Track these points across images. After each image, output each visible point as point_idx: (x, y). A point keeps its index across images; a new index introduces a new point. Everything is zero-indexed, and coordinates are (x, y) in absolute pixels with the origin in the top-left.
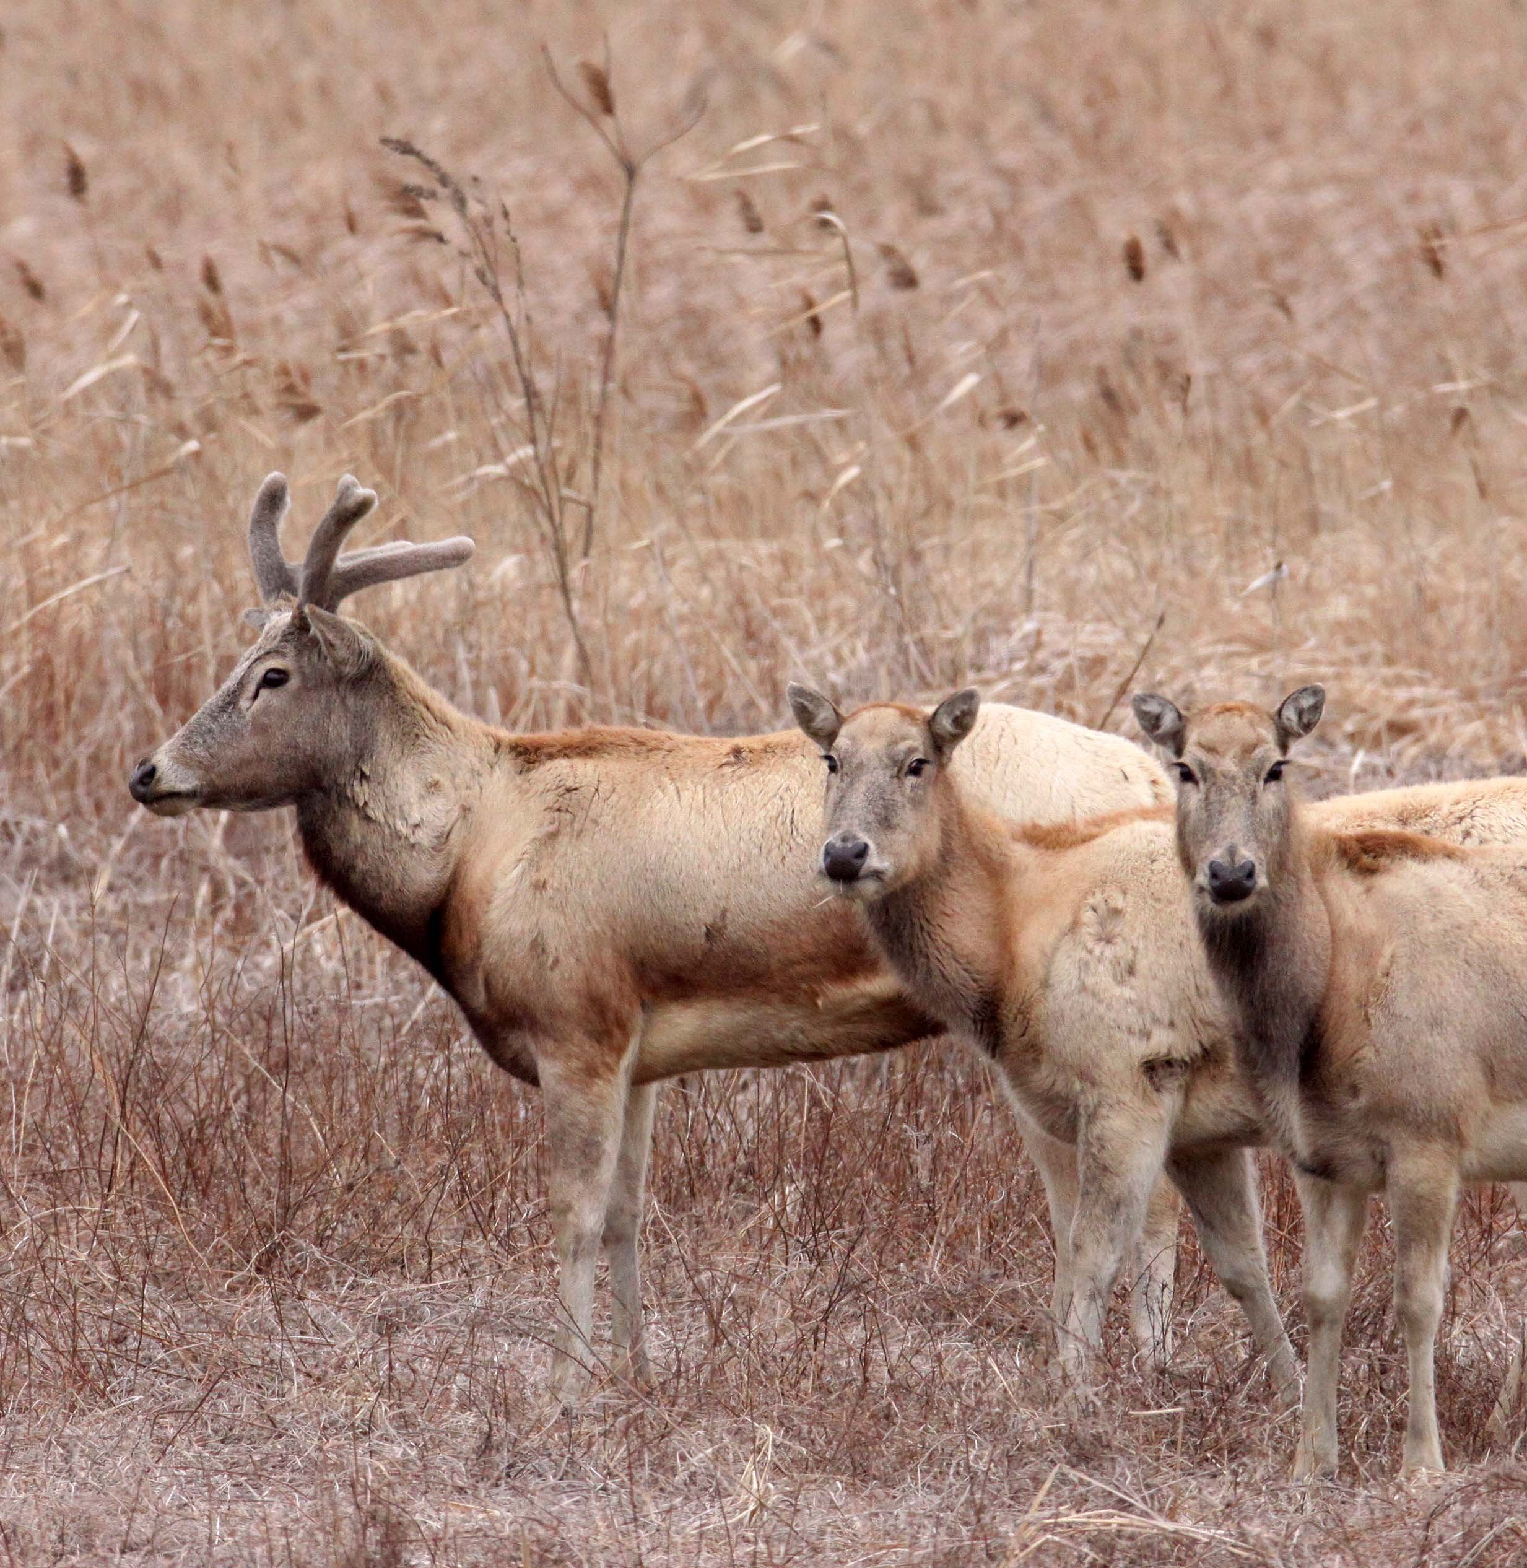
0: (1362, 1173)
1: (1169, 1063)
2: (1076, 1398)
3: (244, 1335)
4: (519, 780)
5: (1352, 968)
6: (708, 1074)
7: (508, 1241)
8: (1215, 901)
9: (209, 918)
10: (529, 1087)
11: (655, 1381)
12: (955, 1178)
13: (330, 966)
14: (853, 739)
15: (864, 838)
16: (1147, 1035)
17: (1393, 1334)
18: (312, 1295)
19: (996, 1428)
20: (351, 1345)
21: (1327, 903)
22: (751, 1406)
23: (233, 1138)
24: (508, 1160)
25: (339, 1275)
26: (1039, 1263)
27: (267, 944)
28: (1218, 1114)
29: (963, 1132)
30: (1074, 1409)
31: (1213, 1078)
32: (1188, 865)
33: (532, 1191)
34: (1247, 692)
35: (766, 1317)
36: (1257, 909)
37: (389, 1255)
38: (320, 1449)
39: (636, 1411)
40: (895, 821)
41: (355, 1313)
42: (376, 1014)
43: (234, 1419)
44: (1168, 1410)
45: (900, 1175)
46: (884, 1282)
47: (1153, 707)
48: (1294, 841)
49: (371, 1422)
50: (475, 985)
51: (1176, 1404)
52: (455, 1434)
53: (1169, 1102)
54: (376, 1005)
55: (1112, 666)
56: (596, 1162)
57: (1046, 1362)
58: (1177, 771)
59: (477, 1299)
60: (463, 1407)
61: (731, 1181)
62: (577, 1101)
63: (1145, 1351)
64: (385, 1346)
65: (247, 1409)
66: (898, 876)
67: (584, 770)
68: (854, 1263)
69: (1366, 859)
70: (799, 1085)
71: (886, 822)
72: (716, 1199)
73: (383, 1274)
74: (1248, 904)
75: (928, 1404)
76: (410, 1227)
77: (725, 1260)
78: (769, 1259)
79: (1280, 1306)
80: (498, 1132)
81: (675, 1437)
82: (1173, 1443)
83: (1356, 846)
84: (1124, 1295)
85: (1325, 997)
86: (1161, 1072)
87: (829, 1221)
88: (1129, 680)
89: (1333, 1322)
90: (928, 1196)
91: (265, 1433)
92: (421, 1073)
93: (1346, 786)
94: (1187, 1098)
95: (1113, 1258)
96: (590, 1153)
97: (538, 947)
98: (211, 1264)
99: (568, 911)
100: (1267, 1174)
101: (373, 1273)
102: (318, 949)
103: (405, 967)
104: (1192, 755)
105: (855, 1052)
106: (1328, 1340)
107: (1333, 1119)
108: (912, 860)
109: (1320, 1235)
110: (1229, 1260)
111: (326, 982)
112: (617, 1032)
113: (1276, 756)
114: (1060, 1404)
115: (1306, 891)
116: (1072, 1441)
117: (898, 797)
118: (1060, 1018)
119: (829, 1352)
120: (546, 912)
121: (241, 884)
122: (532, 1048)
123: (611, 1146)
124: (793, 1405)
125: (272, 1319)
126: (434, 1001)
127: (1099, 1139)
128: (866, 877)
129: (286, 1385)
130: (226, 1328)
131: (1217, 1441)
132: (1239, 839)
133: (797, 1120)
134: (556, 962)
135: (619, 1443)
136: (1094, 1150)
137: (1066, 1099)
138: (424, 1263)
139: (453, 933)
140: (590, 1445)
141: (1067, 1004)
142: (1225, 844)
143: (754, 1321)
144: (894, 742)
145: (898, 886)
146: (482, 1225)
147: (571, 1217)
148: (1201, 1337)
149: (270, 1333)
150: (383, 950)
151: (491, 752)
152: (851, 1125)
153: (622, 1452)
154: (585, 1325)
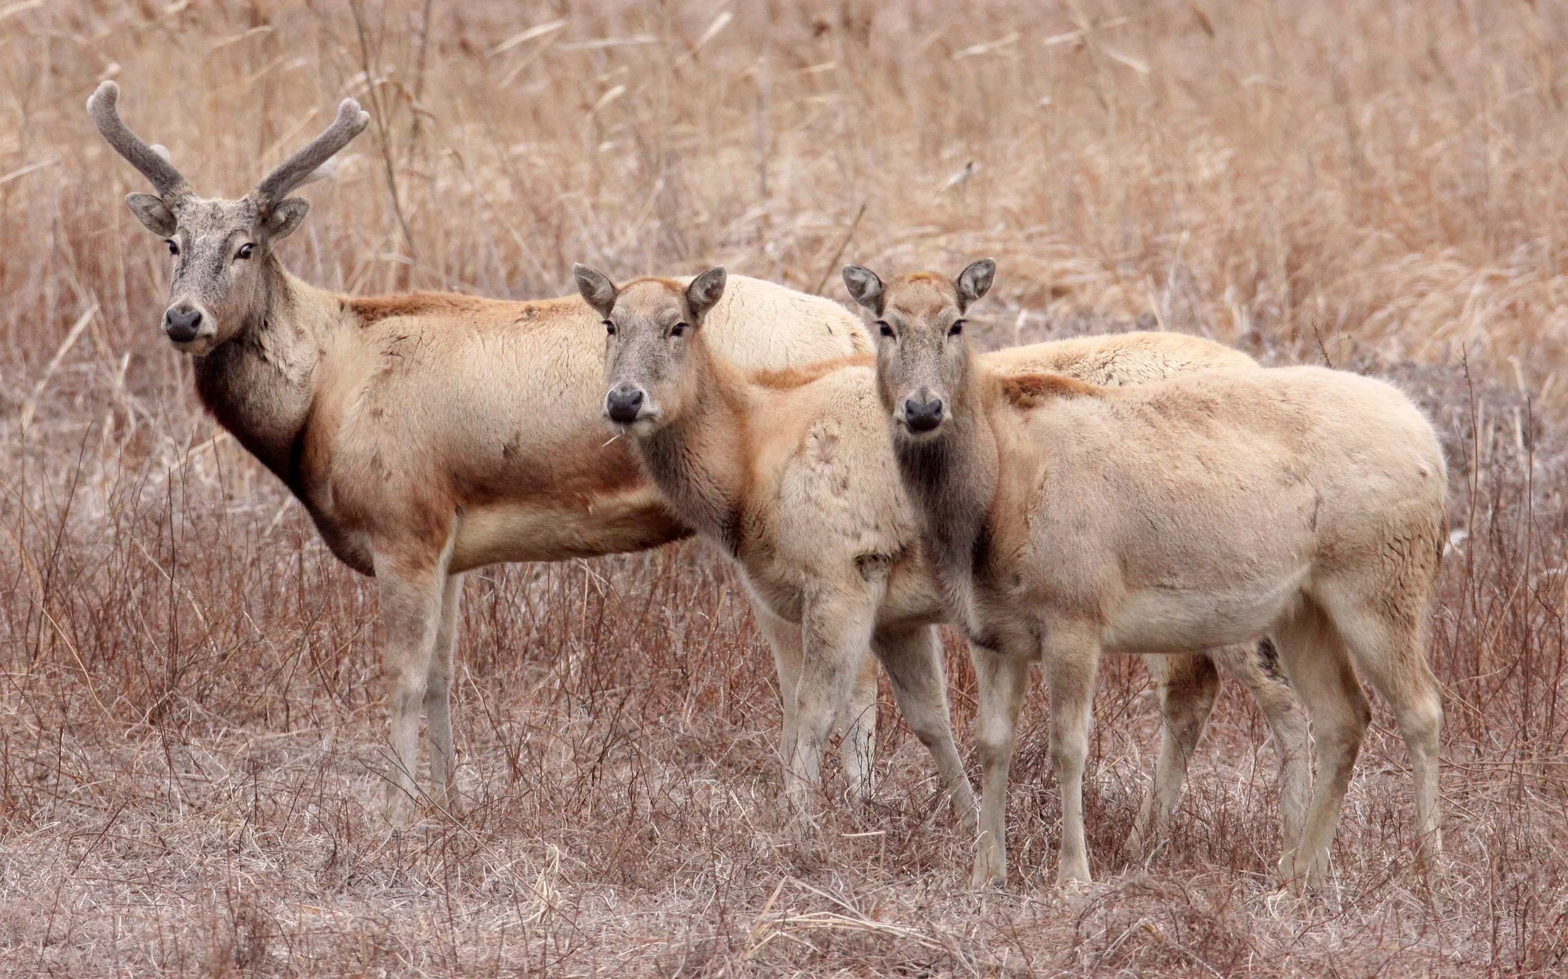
0: (1023, 645)
1: (875, 557)
2: (800, 824)
3: (141, 774)
4: (361, 332)
5: (1014, 483)
6: (509, 566)
7: (349, 701)
8: (911, 431)
9: (112, 442)
10: (365, 577)
11: (467, 810)
12: (703, 649)
13: (209, 482)
14: (627, 307)
15: (640, 387)
16: (858, 537)
17: (1051, 773)
18: (194, 741)
19: (739, 846)
20: (226, 782)
21: (994, 431)
22: (542, 829)
23: (132, 617)
24: (349, 635)
25: (216, 725)
26: (770, 716)
27: (159, 464)
28: (913, 598)
29: (711, 612)
30: (798, 832)
31: (909, 570)
32: (887, 402)
33: (368, 659)
34: (935, 263)
35: (553, 759)
36: (942, 436)
37: (255, 709)
38: (200, 864)
39: (450, 834)
40: (663, 373)
41: (228, 755)
42: (245, 519)
43: (132, 840)
44: (872, 833)
45: (659, 646)
46: (648, 731)
47: (859, 277)
48: (970, 384)
49: (241, 842)
50: (325, 493)
51: (879, 828)
52: (308, 852)
53: (875, 589)
54: (245, 513)
55: (828, 244)
56: (420, 637)
57: (776, 795)
58: (878, 327)
59: (325, 745)
60: (314, 830)
61: (526, 651)
62: (405, 588)
63: (854, 787)
64: (252, 783)
65: (144, 832)
66: (665, 417)
67: (409, 324)
68: (623, 716)
69: (1025, 397)
70: (580, 575)
71: (656, 374)
72: (515, 666)
73: (250, 725)
74: (936, 433)
75: (682, 826)
76: (271, 688)
77: (522, 713)
78: (556, 713)
79: (961, 752)
80: (342, 613)
81: (483, 854)
82: (877, 859)
83: (1017, 387)
84: (837, 742)
85: (994, 506)
86: (869, 566)
87: (604, 683)
88: (839, 255)
89: (1001, 764)
90: (682, 663)
91: (157, 852)
92: (281, 566)
93: (1012, 336)
94: (889, 585)
95: (830, 712)
96: (414, 630)
97: (376, 462)
98: (114, 716)
99: (399, 434)
100: (949, 647)
101: (243, 724)
102: (199, 468)
103: (268, 483)
104: (890, 314)
105: (620, 550)
106: (997, 778)
107: (999, 602)
108: (675, 404)
109: (990, 694)
110: (920, 715)
111: (205, 495)
112: (437, 532)
113: (957, 316)
114: (787, 828)
115: (979, 422)
116: (796, 857)
117: (665, 354)
118: (789, 523)
119: (604, 786)
120: (383, 435)
121: (139, 417)
122: (370, 545)
123: (432, 624)
124: (576, 830)
125: (163, 761)
126: (291, 509)
127: (820, 618)
128: (641, 419)
129: (174, 813)
130: (127, 768)
131: (912, 857)
132: (928, 382)
133: (578, 603)
134: (390, 474)
135: (437, 860)
136: (816, 627)
137: (794, 587)
138: (283, 716)
139: (310, 453)
140: (414, 860)
141: (794, 512)
142: (918, 386)
143: (544, 762)
144: (660, 310)
145: (665, 424)
146: (328, 687)
147: (400, 680)
148: (899, 775)
149: (161, 772)
150: (249, 467)
151: (338, 309)
152: (621, 605)
153: (440, 865)
154: (411, 765)
